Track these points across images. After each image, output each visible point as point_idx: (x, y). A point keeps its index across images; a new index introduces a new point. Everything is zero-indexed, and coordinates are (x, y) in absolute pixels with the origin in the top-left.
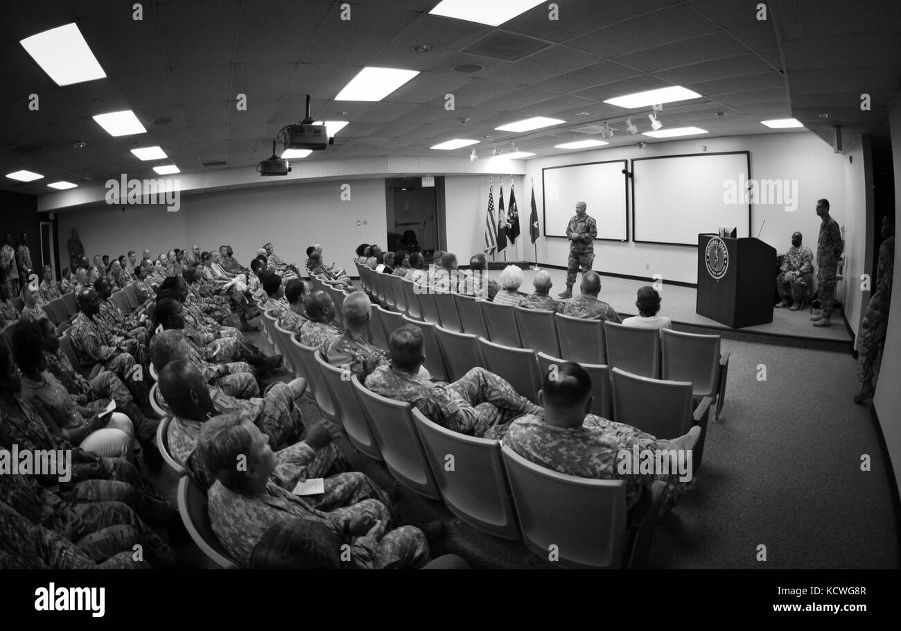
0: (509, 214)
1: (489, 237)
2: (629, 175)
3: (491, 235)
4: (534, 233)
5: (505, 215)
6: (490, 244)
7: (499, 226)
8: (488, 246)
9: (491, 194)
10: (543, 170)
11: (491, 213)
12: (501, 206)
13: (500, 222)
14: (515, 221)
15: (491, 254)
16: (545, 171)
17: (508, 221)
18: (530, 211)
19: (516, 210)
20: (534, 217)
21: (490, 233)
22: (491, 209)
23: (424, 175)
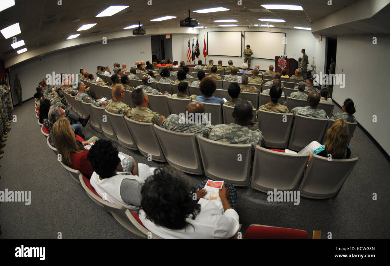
0: (196, 48)
1: (189, 56)
2: (243, 36)
3: (189, 55)
4: (205, 54)
5: (195, 48)
6: (189, 58)
7: (192, 52)
8: (189, 59)
9: (189, 41)
10: (207, 32)
11: (189, 47)
12: (193, 45)
13: (193, 50)
14: (198, 50)
15: (189, 62)
16: (208, 33)
17: (196, 50)
18: (204, 46)
19: (199, 46)
20: (205, 49)
21: (189, 54)
22: (189, 46)
23: (167, 34)
